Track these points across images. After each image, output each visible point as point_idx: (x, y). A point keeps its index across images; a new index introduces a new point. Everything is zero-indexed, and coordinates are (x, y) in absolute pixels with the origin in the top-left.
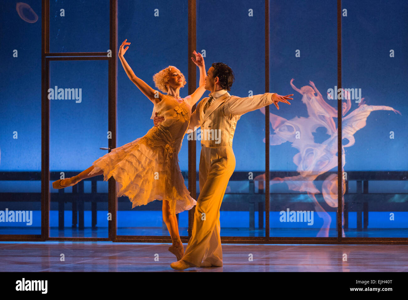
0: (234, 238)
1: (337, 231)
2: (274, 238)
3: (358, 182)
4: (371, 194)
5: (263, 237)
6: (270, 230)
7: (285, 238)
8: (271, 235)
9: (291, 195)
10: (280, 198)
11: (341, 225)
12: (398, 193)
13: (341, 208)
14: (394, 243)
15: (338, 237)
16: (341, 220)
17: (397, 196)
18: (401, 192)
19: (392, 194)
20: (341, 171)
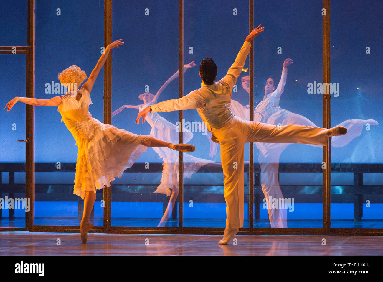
0: (148, 228)
1: (248, 221)
2: (187, 229)
5: (176, 228)
6: (183, 220)
7: (198, 228)
8: (184, 225)
9: (203, 186)
10: (193, 189)
11: (253, 215)
12: (308, 184)
13: (252, 200)
14: (304, 234)
15: (249, 227)
16: (253, 211)
17: (307, 188)
18: (311, 184)
19: (303, 186)
20: (252, 163)
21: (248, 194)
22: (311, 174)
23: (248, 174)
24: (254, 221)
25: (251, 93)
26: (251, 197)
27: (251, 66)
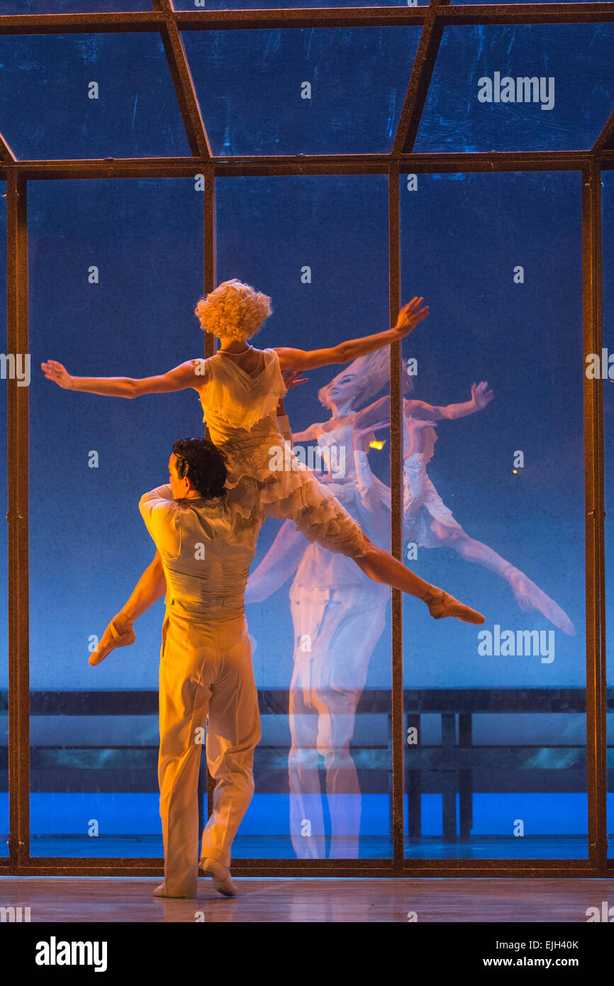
0: (128, 861)
1: (391, 842)
3: (443, 716)
4: (478, 747)
7: (259, 861)
9: (272, 750)
11: (402, 827)
12: (548, 744)
13: (401, 785)
14: (538, 875)
15: (393, 858)
16: (401, 816)
17: (545, 753)
18: (555, 744)
19: (534, 748)
20: (400, 690)
21: (391, 771)
22: (556, 717)
23: (390, 717)
24: (405, 840)
25: (396, 505)
26: (398, 779)
27: (394, 433)
